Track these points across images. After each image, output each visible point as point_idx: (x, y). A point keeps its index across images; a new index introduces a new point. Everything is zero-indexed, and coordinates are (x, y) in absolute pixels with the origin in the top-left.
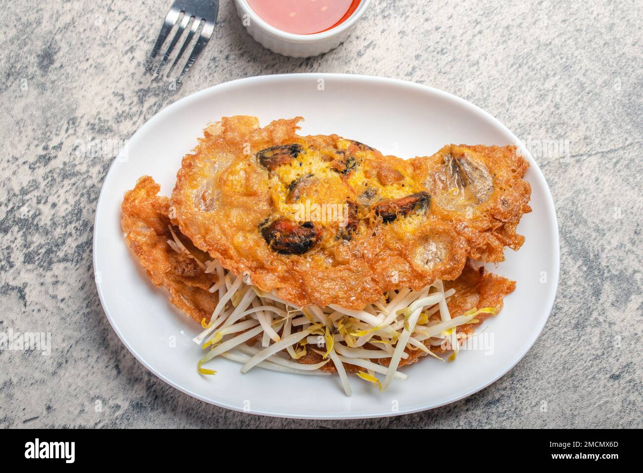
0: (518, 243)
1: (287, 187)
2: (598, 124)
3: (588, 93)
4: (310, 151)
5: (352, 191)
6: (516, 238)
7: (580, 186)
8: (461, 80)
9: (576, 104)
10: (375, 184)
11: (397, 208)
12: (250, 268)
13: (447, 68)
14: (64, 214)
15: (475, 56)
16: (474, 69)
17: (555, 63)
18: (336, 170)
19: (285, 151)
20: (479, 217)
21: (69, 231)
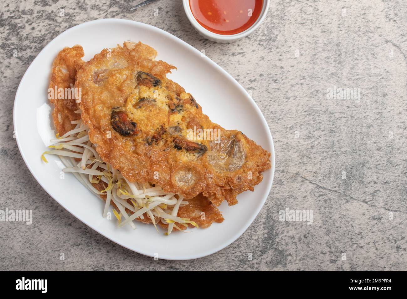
0: (233, 203)
1: (140, 98)
2: (327, 170)
3: (333, 151)
4: (164, 88)
5: (169, 122)
6: (233, 200)
7: (294, 194)
8: (274, 101)
9: (323, 153)
10: (184, 125)
11: (185, 145)
12: (94, 126)
13: (272, 91)
14: (35, 36)
15: (290, 94)
16: (285, 100)
17: (328, 125)
18: (169, 107)
19: (152, 80)
20: (221, 177)
21: (31, 46)
